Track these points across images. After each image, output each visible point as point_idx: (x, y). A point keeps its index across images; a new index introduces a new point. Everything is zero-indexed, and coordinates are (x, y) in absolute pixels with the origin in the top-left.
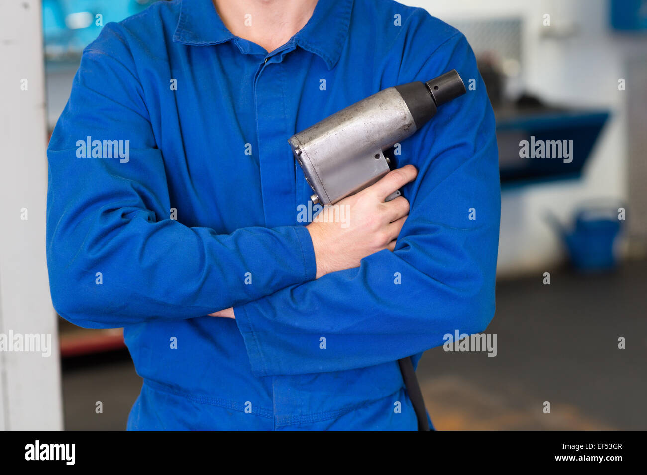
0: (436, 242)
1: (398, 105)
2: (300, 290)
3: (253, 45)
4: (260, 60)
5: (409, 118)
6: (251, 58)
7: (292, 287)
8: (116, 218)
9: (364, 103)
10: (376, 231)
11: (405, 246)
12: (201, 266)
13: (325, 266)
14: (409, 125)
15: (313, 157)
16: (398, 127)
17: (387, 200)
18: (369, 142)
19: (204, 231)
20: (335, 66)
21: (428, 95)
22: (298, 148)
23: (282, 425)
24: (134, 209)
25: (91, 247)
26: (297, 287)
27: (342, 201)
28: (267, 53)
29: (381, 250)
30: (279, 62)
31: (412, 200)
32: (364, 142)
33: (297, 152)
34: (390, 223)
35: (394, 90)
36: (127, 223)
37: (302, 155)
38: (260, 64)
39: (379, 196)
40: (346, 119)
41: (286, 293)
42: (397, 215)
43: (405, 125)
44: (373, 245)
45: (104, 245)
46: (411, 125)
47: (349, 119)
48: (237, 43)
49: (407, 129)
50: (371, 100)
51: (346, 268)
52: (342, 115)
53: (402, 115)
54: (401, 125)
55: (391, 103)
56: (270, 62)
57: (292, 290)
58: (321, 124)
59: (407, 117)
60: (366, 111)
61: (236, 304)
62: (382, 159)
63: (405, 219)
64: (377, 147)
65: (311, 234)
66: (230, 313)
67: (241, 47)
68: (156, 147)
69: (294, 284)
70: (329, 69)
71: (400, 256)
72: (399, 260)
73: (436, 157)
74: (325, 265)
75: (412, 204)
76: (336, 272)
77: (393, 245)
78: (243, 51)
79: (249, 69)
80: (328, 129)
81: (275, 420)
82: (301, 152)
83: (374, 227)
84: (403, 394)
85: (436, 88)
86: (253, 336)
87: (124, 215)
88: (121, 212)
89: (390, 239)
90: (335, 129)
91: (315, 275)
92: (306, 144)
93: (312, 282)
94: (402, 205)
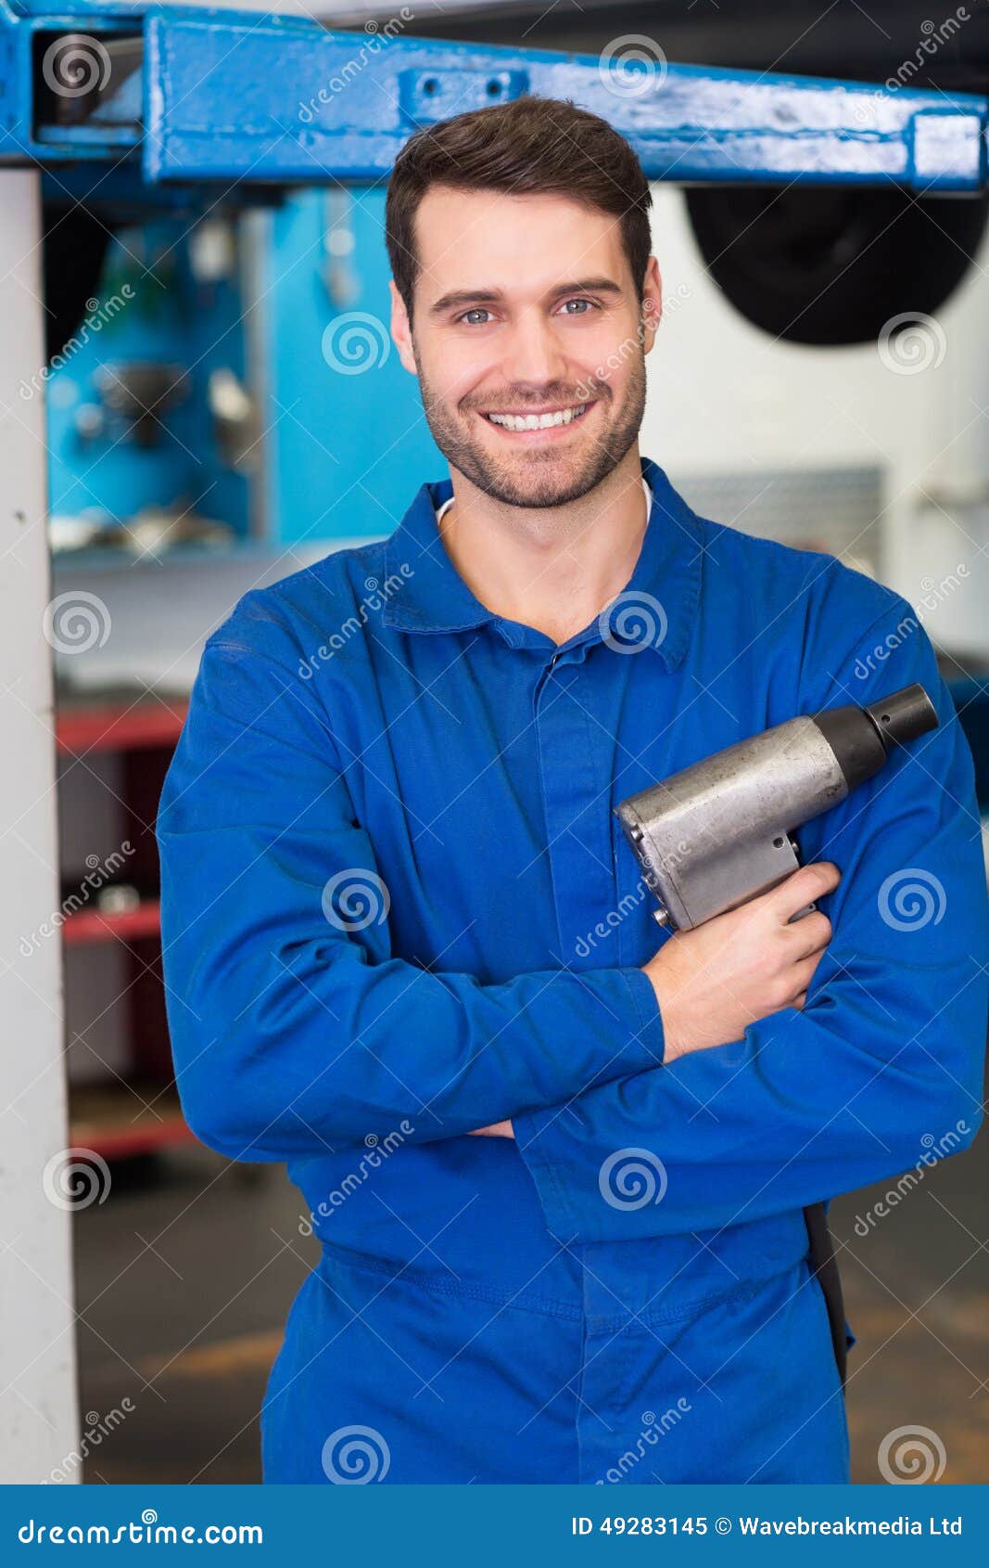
0: (882, 994)
1: (818, 751)
2: (634, 1086)
3: (529, 632)
4: (542, 660)
5: (837, 775)
6: (526, 656)
7: (620, 1080)
8: (305, 959)
9: (756, 745)
10: (774, 976)
11: (825, 1001)
12: (462, 1043)
13: (680, 1042)
14: (835, 788)
15: (664, 845)
16: (818, 792)
17: (791, 920)
18: (765, 819)
19: (463, 980)
20: (681, 665)
21: (870, 731)
22: (636, 828)
23: (600, 1333)
24: (333, 941)
25: (264, 1013)
26: (629, 1079)
27: (710, 923)
28: (555, 646)
29: (779, 1010)
30: (580, 662)
31: (834, 918)
32: (755, 818)
33: (635, 835)
34: (799, 960)
35: (810, 722)
36: (326, 967)
37: (644, 841)
38: (546, 665)
39: (779, 915)
40: (724, 776)
41: (611, 1092)
42: (811, 946)
43: (829, 788)
44: (768, 1003)
45: (287, 1009)
46: (839, 786)
47: (728, 777)
48: (500, 630)
49: (833, 794)
50: (767, 741)
51: (717, 1043)
52: (715, 768)
53: (825, 768)
54: (821, 787)
55: (806, 747)
56: (564, 662)
57: (621, 1086)
58: (678, 782)
59: (834, 774)
60: (760, 761)
61: (517, 1114)
62: (786, 845)
63: (822, 953)
64: (777, 827)
65: (654, 984)
66: (505, 1129)
67: (506, 636)
68: (356, 824)
69: (624, 1075)
70: (670, 672)
71: (817, 1019)
72: (818, 1028)
73: (874, 836)
74: (679, 1039)
75: (836, 927)
76: (700, 1050)
77: (802, 999)
78: (512, 644)
79: (524, 677)
80: (691, 794)
81: (585, 1322)
82: (641, 836)
83: (770, 970)
84: (806, 1268)
85: (886, 718)
86: (549, 1170)
87: (319, 954)
88: (314, 947)
89: (798, 991)
90: (704, 794)
91: (661, 1059)
92: (650, 821)
93: (655, 1071)
94: (819, 927)
